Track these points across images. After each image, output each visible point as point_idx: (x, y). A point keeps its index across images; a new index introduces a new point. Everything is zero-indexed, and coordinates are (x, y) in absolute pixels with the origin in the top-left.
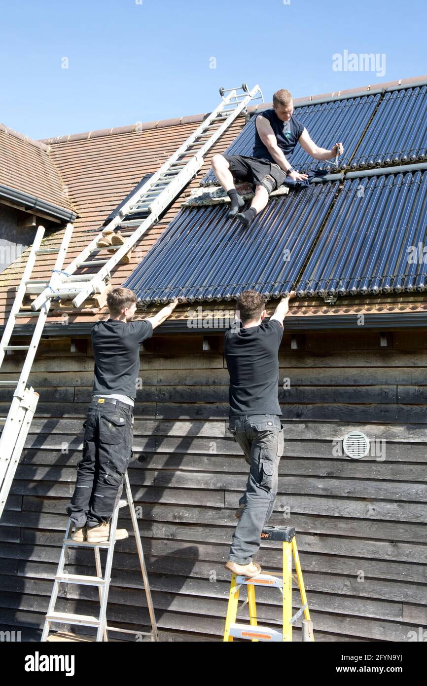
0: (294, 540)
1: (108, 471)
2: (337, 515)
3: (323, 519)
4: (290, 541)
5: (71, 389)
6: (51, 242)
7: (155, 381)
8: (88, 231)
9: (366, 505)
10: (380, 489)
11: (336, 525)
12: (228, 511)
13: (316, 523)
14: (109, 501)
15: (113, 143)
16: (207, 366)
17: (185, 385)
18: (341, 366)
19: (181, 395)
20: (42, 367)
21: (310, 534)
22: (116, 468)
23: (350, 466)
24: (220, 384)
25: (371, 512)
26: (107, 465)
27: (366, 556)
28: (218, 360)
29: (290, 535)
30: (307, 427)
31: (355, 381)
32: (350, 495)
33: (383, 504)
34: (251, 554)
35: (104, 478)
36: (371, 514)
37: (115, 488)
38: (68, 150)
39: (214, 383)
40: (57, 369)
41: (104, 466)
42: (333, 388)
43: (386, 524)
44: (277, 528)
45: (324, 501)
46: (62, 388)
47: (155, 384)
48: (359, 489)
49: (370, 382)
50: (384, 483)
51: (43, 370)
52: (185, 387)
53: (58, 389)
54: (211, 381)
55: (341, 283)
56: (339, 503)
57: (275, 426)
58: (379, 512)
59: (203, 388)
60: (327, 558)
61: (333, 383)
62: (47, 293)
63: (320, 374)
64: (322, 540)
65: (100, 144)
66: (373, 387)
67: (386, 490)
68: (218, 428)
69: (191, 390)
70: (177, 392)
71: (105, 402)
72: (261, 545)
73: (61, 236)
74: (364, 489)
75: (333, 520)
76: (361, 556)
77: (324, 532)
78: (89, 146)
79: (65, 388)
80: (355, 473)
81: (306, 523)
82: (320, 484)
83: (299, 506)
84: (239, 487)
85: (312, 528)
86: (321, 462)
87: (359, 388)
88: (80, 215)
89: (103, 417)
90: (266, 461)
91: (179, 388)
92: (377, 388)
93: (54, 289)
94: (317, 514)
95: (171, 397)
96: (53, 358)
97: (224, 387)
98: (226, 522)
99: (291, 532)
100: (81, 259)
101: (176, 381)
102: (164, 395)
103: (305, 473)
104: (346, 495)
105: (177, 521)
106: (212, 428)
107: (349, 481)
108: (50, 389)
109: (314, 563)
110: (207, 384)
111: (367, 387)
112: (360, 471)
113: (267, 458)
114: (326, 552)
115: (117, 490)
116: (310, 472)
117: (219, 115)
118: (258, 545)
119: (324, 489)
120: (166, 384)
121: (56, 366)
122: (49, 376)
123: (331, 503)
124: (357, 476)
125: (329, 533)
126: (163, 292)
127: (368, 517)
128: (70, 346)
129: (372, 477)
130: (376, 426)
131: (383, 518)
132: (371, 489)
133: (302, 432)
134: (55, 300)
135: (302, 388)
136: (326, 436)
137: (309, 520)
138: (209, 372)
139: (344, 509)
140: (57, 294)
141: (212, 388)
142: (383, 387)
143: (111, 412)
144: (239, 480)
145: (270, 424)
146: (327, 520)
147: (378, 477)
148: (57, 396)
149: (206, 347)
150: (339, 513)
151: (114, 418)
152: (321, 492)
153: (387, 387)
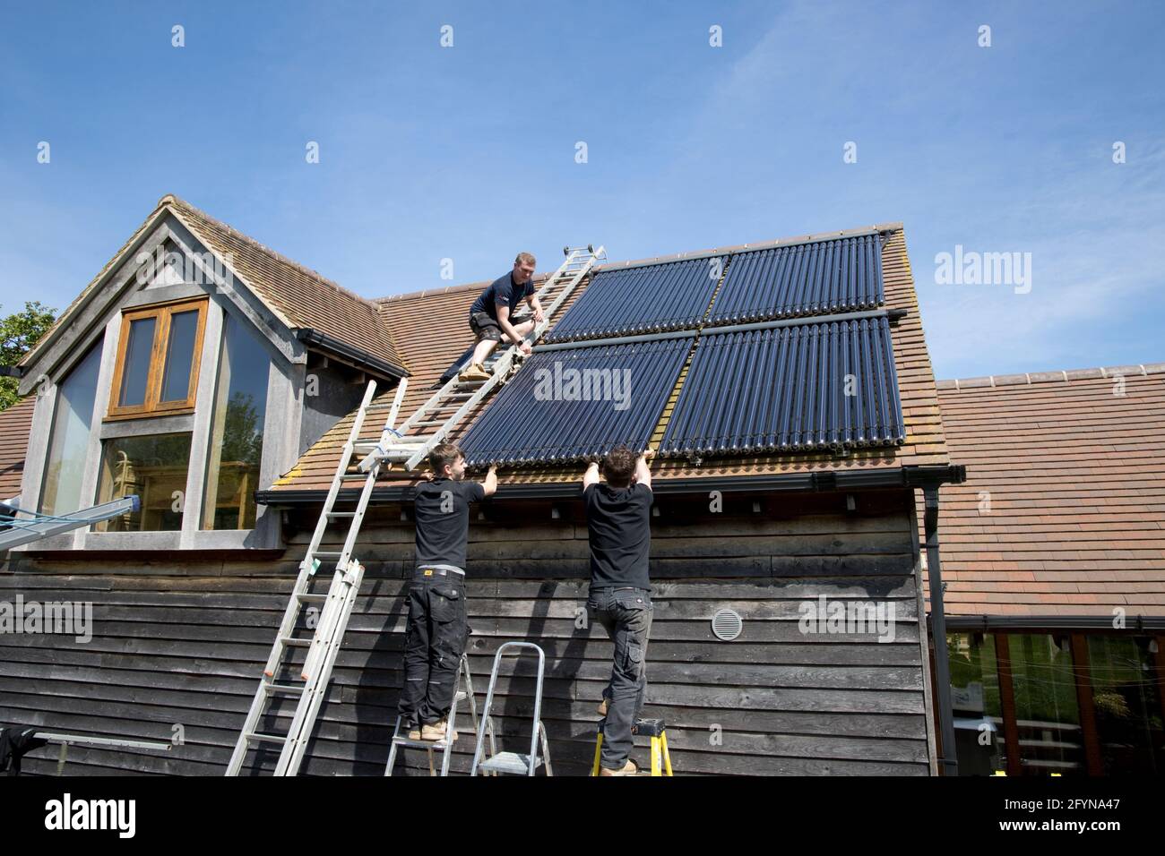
0: (663, 734)
1: (442, 654)
2: (706, 705)
3: (690, 710)
4: (659, 737)
5: (400, 564)
6: (380, 401)
7: (495, 554)
8: (421, 390)
9: (739, 694)
10: (754, 674)
11: (705, 717)
12: (580, 703)
13: (682, 715)
14: (446, 689)
15: (448, 302)
16: (557, 537)
17: (531, 559)
18: (709, 535)
19: (526, 569)
20: (368, 538)
21: (676, 728)
22: (451, 649)
23: (720, 648)
24: (571, 558)
25: (745, 701)
26: (439, 647)
27: (739, 752)
28: (569, 530)
29: (659, 729)
30: (670, 604)
31: (725, 552)
32: (721, 683)
33: (758, 690)
34: (623, 755)
35: (438, 661)
36: (744, 703)
37: (452, 672)
38: (399, 309)
39: (564, 556)
40: (384, 541)
41: (437, 649)
42: (700, 560)
43: (761, 713)
44: (644, 721)
45: (690, 689)
46: (389, 562)
47: (496, 557)
48: (730, 675)
49: (742, 553)
50: (759, 667)
51: (368, 541)
52: (530, 562)
53: (386, 563)
54: (560, 554)
55: (708, 443)
56: (708, 691)
57: (644, 603)
58: (754, 701)
59: (551, 562)
60: (695, 755)
61: (700, 555)
62: (375, 454)
63: (684, 544)
64: (689, 735)
65: (434, 303)
66: (745, 559)
67: (761, 675)
68: (568, 607)
69: (538, 565)
70: (521, 566)
71: (433, 574)
72: (635, 744)
73: (392, 395)
74: (737, 675)
75: (702, 711)
76: (734, 751)
77: (692, 726)
78: (422, 305)
79: (392, 562)
80: (727, 657)
81: (671, 716)
82: (687, 671)
83: (663, 697)
84: (592, 675)
85: (678, 721)
86: (687, 645)
87: (729, 560)
88: (412, 373)
89: (434, 591)
90: (634, 645)
91: (524, 562)
92: (749, 559)
93: (384, 449)
94: (684, 704)
95: (514, 572)
96: (380, 528)
97: (576, 561)
98: (577, 716)
99: (660, 725)
100: (415, 419)
101: (521, 554)
102: (506, 570)
103: (669, 659)
104: (716, 682)
105: (521, 715)
106: (562, 607)
107: (719, 666)
108: (375, 563)
109: (680, 761)
110: (556, 558)
111: (738, 559)
112: (732, 654)
113: (635, 641)
114: (694, 748)
115: (454, 674)
116: (675, 656)
117: (563, 275)
118: (632, 743)
119: (692, 676)
120: (508, 557)
121: (383, 536)
122: (376, 548)
123: (699, 691)
124: (728, 660)
125: (697, 726)
126: (499, 454)
127: (741, 707)
128: (400, 514)
129: (746, 661)
130: (749, 602)
131: (758, 708)
132: (744, 674)
133: (665, 611)
134: (384, 463)
135: (664, 561)
136: (692, 616)
137: (674, 712)
138: (557, 544)
139: (714, 699)
140: (386, 455)
141: (561, 561)
142: (756, 558)
143: (443, 584)
144: (593, 668)
145: (639, 601)
146: (694, 711)
147: (752, 661)
148: (384, 571)
149: (555, 515)
150: (708, 703)
151: (446, 591)
152: (688, 680)
153: (760, 558)
